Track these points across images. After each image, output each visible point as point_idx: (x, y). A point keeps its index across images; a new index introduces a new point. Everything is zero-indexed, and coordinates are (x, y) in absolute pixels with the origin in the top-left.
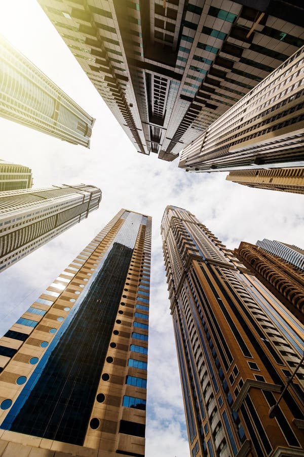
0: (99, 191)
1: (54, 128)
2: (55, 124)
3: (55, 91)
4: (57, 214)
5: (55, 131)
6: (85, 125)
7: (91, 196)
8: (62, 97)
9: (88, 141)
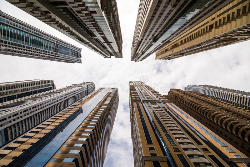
0: (93, 83)
1: (57, 56)
2: (57, 54)
3: (54, 39)
4: (67, 99)
5: (58, 58)
6: (76, 52)
7: (87, 86)
8: (58, 41)
9: (80, 60)
